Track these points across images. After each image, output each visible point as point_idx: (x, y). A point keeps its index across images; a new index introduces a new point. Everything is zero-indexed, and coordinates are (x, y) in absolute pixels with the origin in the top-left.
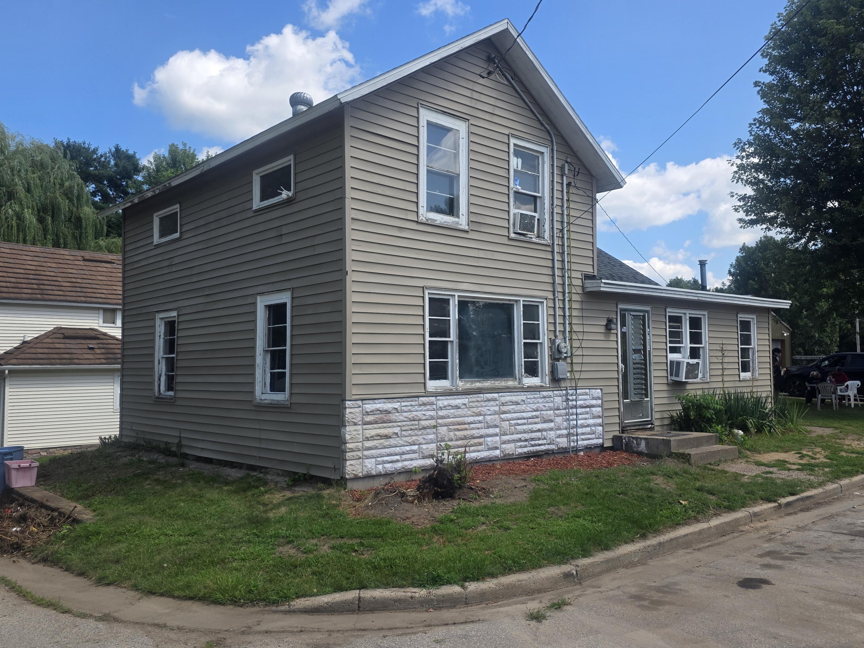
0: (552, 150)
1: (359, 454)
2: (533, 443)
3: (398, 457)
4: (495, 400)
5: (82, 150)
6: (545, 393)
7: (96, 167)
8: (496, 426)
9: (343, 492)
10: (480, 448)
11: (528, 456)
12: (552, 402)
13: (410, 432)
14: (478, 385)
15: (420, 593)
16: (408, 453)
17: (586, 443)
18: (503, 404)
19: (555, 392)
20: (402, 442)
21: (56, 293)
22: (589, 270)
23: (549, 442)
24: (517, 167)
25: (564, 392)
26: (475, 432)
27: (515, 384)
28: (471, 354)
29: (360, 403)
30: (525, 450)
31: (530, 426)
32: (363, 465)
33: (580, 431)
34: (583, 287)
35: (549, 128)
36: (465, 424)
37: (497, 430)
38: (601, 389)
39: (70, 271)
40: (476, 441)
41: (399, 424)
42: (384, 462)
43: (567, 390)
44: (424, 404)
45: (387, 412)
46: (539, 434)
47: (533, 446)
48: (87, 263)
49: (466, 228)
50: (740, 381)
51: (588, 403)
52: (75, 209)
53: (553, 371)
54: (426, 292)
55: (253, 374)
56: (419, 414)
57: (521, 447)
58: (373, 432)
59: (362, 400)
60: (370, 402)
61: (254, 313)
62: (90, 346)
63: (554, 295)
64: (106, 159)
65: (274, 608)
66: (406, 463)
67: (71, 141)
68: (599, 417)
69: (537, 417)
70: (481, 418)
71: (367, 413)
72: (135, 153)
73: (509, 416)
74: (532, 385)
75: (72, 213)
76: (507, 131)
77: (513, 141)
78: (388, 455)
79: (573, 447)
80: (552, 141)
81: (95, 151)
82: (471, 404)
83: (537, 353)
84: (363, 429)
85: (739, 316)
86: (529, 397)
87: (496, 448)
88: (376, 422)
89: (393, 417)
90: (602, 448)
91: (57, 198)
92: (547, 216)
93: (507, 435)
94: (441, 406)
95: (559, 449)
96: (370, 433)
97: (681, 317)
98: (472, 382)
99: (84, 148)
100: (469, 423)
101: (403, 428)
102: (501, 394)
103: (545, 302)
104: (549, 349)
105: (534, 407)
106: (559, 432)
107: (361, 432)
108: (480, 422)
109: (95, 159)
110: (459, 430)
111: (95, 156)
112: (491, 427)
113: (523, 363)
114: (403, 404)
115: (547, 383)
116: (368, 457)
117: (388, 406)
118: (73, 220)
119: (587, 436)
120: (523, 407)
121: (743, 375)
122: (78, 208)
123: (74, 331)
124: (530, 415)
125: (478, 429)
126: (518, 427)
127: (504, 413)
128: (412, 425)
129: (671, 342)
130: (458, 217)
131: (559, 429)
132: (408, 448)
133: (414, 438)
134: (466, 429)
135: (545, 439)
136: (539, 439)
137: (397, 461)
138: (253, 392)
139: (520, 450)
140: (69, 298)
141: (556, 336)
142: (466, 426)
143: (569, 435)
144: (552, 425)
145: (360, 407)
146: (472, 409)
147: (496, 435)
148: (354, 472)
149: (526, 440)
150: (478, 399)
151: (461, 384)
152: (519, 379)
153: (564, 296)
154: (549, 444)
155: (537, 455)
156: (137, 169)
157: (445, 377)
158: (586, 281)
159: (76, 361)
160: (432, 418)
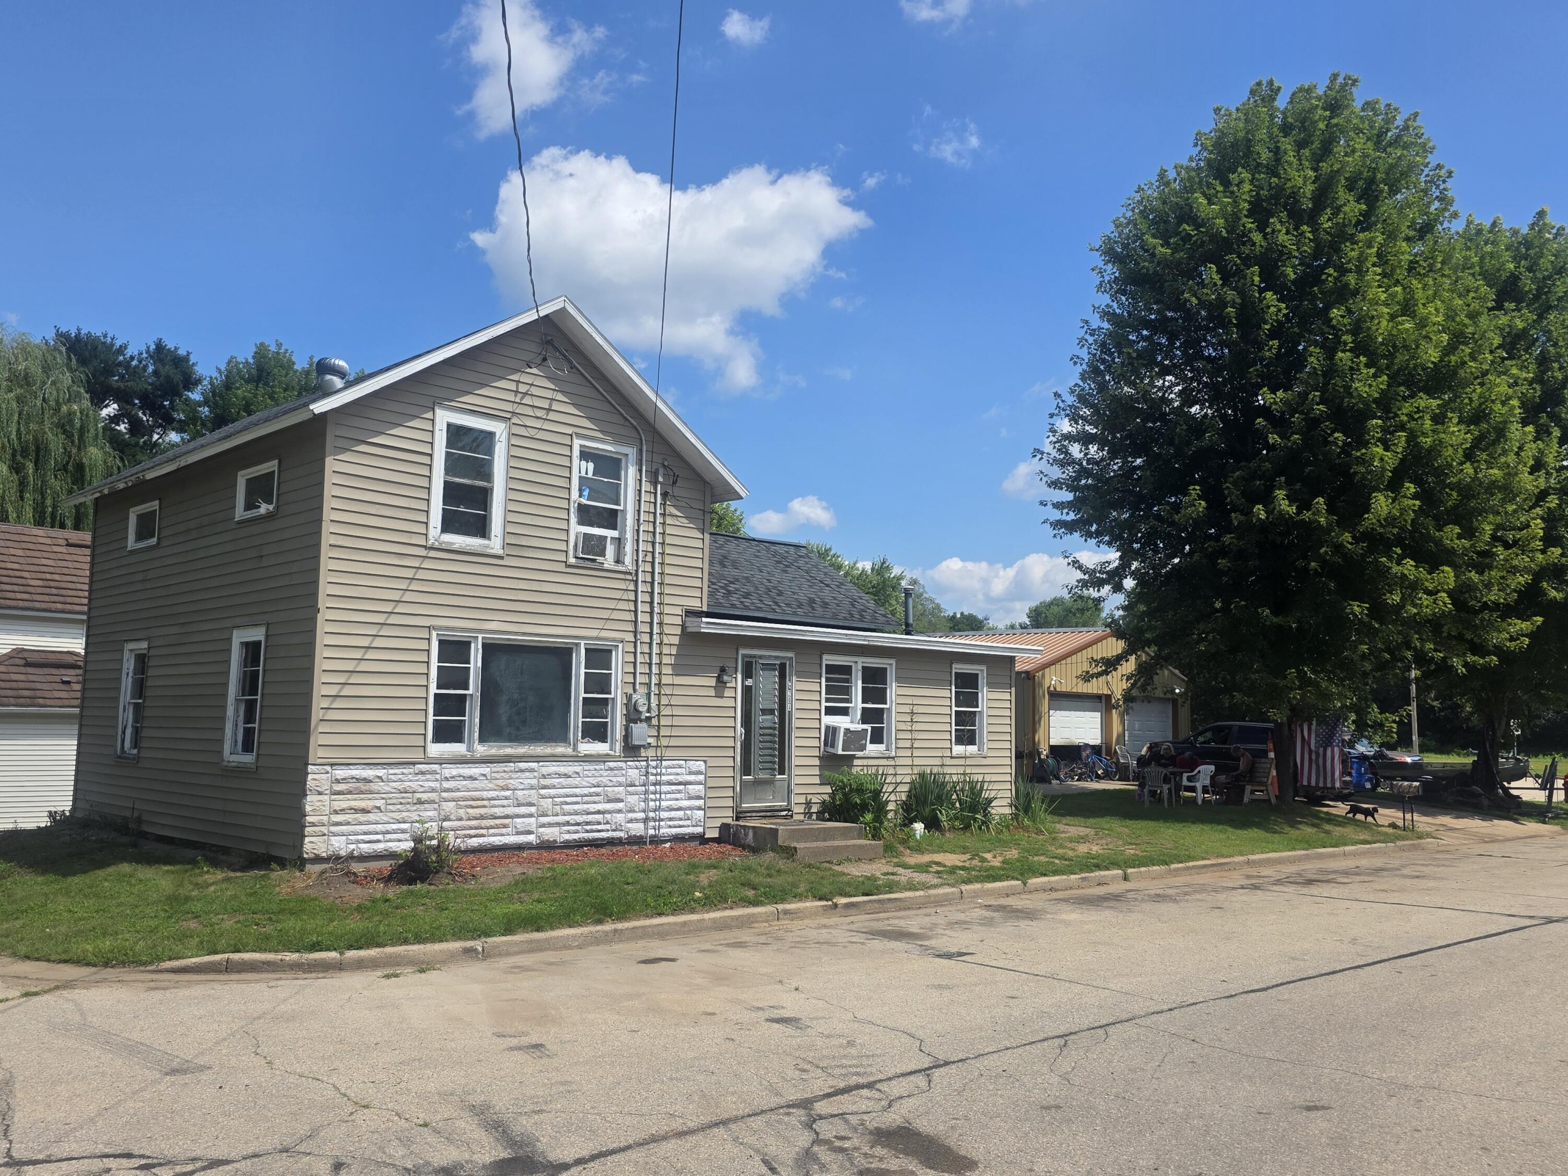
0: (641, 450)
1: (324, 829)
2: (588, 827)
3: (380, 837)
4: (532, 770)
5: (100, 347)
6: (612, 764)
7: (122, 377)
8: (531, 804)
9: (298, 874)
10: (504, 831)
11: (579, 845)
12: (623, 775)
13: (399, 806)
14: (509, 751)
15: (294, 957)
16: (395, 832)
17: (674, 831)
18: (544, 777)
19: (629, 763)
20: (385, 819)
21: (19, 596)
22: (695, 604)
23: (614, 827)
24: (587, 473)
25: (644, 763)
26: (498, 811)
27: (569, 751)
28: (501, 712)
29: (328, 768)
30: (576, 836)
31: (586, 806)
32: (328, 844)
33: (664, 815)
34: (683, 627)
35: (635, 424)
36: (483, 800)
37: (533, 810)
38: (705, 762)
39: (44, 562)
40: (498, 822)
41: (383, 796)
42: (358, 842)
43: (647, 761)
44: (422, 773)
45: (366, 781)
46: (599, 817)
47: (587, 831)
48: (72, 550)
49: (501, 552)
50: (952, 757)
51: (680, 778)
52: (74, 451)
53: (627, 737)
54: (434, 633)
55: (222, 729)
56: (414, 785)
57: (569, 832)
58: (344, 805)
59: (332, 765)
60: (343, 767)
61: (229, 650)
62: (65, 679)
63: (635, 637)
64: (140, 362)
65: (142, 968)
66: (390, 844)
67: (83, 332)
68: (699, 798)
69: (598, 795)
70: (508, 793)
71: (338, 781)
72: (189, 354)
73: (552, 792)
74: (593, 753)
75: (70, 457)
76: (569, 430)
77: (577, 443)
78: (365, 833)
79: (652, 836)
80: (641, 439)
81: (122, 350)
82: (493, 775)
83: (607, 711)
84: (331, 800)
85: (954, 666)
86: (586, 768)
87: (529, 832)
88: (350, 793)
89: (374, 787)
90: (701, 839)
91: (45, 433)
92: (629, 535)
93: (547, 816)
94: (448, 776)
95: (630, 837)
96: (337, 805)
97: (851, 667)
98: (500, 748)
99: (104, 343)
100: (489, 799)
101: (389, 801)
102: (541, 764)
103: (620, 645)
104: (624, 707)
105: (594, 781)
106: (631, 815)
107: (328, 803)
108: (506, 798)
109: (120, 364)
110: (473, 807)
111: (121, 358)
112: (523, 805)
113: (580, 725)
114: (391, 771)
115: (617, 750)
116: (335, 835)
117: (369, 773)
118: (70, 468)
119: (676, 823)
120: (577, 781)
121: (958, 749)
122: (79, 449)
123: (43, 656)
124: (586, 792)
125: (503, 806)
126: (565, 807)
127: (545, 787)
128: (403, 798)
129: (827, 700)
130: (489, 539)
131: (632, 811)
132: (394, 826)
133: (405, 814)
134: (484, 807)
135: (608, 823)
136: (599, 823)
137: (378, 841)
138: (220, 752)
139: (567, 837)
140: (37, 605)
141: (635, 690)
142: (485, 803)
143: (646, 820)
144: (621, 805)
145: (327, 773)
146: (494, 782)
147: (531, 816)
148: (315, 852)
149: (578, 824)
150: (506, 769)
151: (481, 750)
152: (574, 745)
153: (651, 638)
154: (614, 830)
155: (595, 844)
156: (190, 382)
157: (460, 740)
158: (688, 619)
159: (41, 701)
160: (433, 790)
